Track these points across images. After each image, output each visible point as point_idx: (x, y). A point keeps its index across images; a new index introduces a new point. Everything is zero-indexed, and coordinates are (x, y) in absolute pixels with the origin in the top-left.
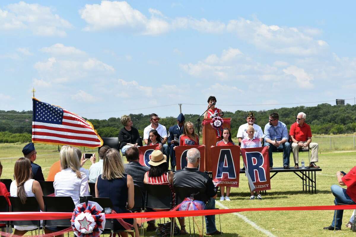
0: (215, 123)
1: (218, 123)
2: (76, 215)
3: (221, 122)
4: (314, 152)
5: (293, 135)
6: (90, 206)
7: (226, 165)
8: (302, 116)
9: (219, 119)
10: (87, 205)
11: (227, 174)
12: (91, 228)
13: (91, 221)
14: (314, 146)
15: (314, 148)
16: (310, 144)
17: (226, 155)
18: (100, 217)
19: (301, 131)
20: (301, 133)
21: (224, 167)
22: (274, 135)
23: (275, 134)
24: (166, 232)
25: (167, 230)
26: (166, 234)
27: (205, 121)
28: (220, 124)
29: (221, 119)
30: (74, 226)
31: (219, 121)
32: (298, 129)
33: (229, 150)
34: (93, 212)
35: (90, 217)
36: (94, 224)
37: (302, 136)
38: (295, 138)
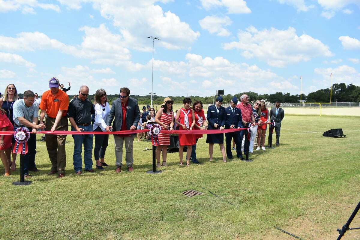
2: (16, 133)
6: (23, 129)
10: (22, 128)
12: (24, 138)
13: (24, 135)
18: (28, 134)
30: (15, 137)
34: (25, 131)
35: (23, 133)
36: (25, 136)
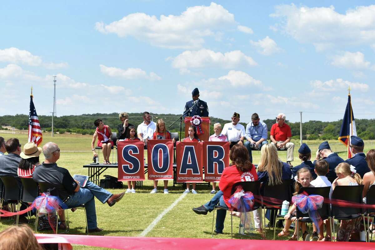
0: (194, 121)
1: (196, 122)
3: (199, 121)
4: (290, 151)
5: (273, 135)
7: (189, 162)
8: (281, 117)
9: (198, 118)
11: (191, 170)
14: (290, 146)
15: (290, 148)
16: (286, 144)
17: (189, 152)
19: (280, 132)
20: (281, 133)
21: (188, 163)
24: (43, 226)
25: (46, 223)
26: (43, 228)
27: (186, 119)
28: (199, 122)
29: (200, 118)
31: (198, 120)
32: (278, 129)
33: (193, 147)
37: (281, 136)
38: (274, 138)
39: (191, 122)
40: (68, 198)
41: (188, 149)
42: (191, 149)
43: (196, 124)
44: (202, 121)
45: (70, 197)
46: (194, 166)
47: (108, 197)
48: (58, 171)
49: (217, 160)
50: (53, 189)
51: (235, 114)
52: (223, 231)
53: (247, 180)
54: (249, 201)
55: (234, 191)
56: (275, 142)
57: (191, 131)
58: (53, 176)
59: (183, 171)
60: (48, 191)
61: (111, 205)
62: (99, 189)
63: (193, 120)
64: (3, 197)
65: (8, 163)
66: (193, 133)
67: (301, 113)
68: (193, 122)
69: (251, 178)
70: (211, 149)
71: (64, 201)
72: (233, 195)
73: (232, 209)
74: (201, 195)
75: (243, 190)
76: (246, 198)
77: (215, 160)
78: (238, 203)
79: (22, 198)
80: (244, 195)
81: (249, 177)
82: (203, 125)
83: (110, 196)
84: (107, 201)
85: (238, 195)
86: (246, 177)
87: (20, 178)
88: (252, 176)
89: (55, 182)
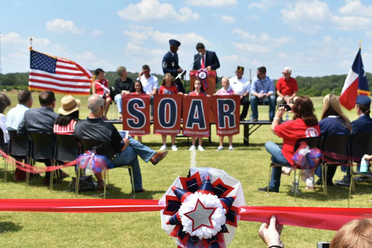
5: (279, 90)
7: (196, 116)
9: (204, 72)
17: (197, 106)
20: (287, 88)
21: (194, 118)
22: (261, 89)
23: (262, 87)
27: (192, 73)
28: (205, 76)
33: (200, 101)
37: (288, 90)
38: (281, 92)
39: (197, 75)
40: (115, 156)
41: (195, 103)
42: (198, 103)
43: (202, 78)
44: (208, 75)
45: (116, 155)
46: (201, 121)
47: (152, 155)
48: (106, 127)
49: (228, 114)
50: (99, 147)
51: (239, 68)
52: (280, 190)
53: (312, 136)
54: (314, 158)
55: (297, 147)
56: (283, 96)
57: (199, 84)
58: (100, 133)
59: (190, 125)
60: (94, 149)
61: (154, 163)
62: (141, 147)
63: (199, 73)
64: (31, 156)
65: (41, 117)
66: (200, 86)
67: (250, 70)
68: (198, 76)
69: (315, 133)
70: (221, 103)
71: (110, 160)
72: (296, 151)
73: (295, 167)
74: (212, 152)
75: (307, 146)
76: (311, 155)
77: (226, 114)
78: (303, 160)
79: (56, 157)
80: (309, 151)
81: (313, 132)
82: (209, 79)
83: (153, 154)
84: (151, 160)
85: (304, 151)
86: (310, 132)
87: (56, 135)
88: (316, 131)
89: (102, 139)
